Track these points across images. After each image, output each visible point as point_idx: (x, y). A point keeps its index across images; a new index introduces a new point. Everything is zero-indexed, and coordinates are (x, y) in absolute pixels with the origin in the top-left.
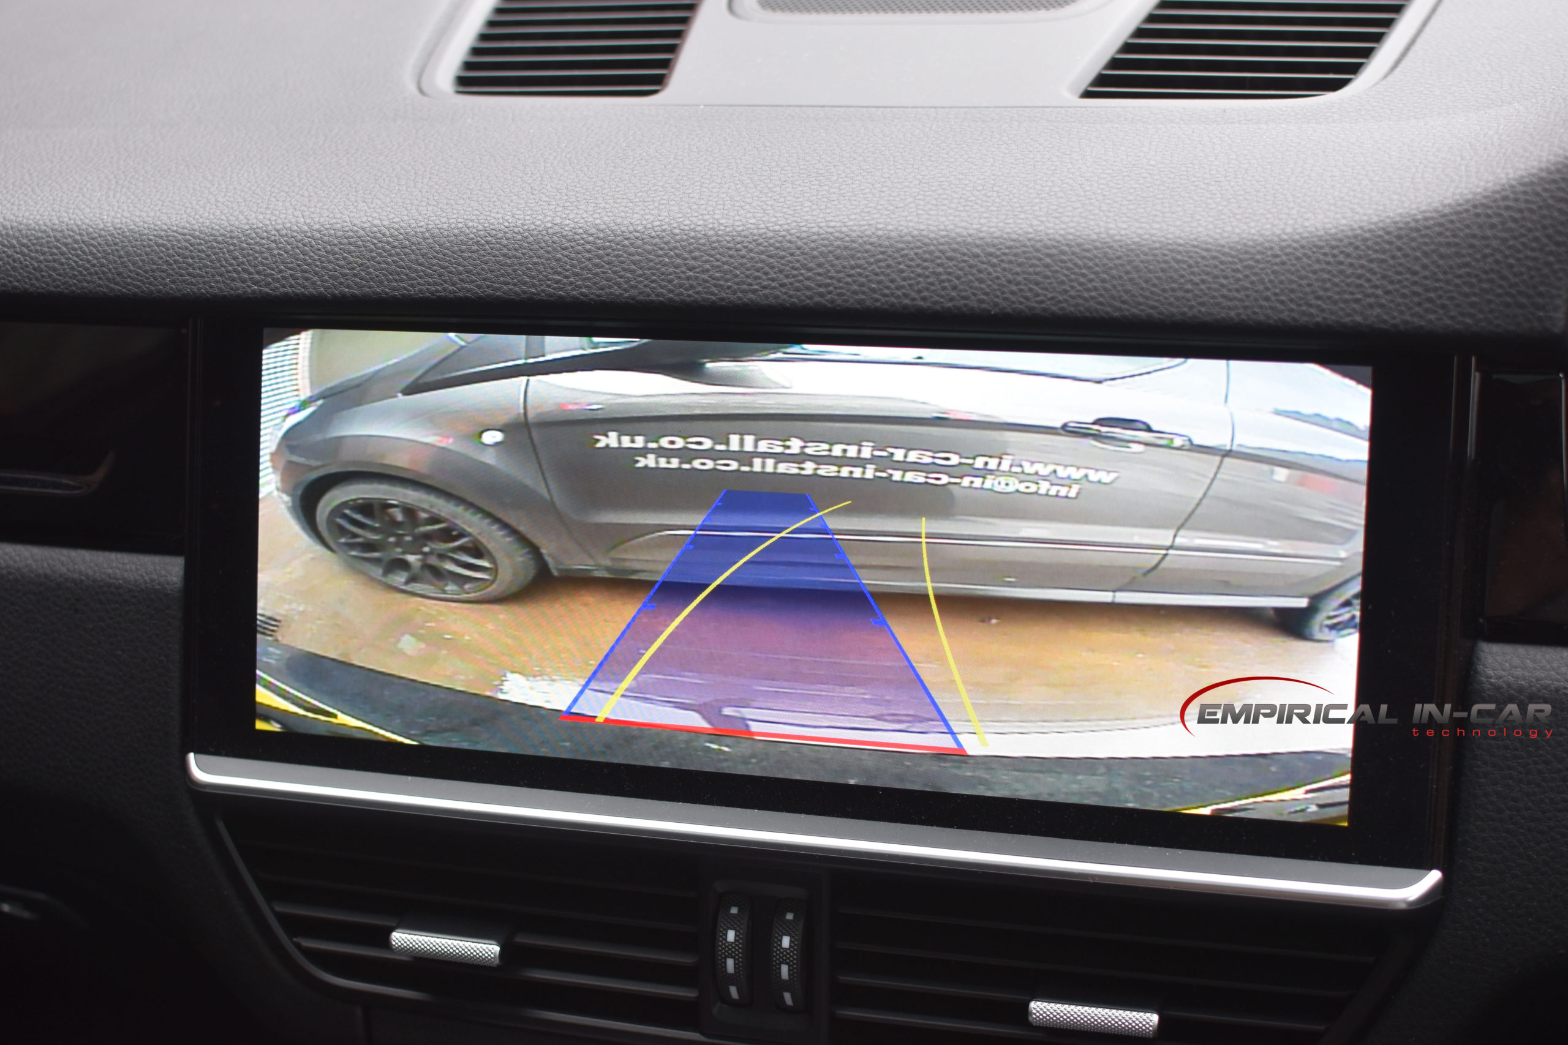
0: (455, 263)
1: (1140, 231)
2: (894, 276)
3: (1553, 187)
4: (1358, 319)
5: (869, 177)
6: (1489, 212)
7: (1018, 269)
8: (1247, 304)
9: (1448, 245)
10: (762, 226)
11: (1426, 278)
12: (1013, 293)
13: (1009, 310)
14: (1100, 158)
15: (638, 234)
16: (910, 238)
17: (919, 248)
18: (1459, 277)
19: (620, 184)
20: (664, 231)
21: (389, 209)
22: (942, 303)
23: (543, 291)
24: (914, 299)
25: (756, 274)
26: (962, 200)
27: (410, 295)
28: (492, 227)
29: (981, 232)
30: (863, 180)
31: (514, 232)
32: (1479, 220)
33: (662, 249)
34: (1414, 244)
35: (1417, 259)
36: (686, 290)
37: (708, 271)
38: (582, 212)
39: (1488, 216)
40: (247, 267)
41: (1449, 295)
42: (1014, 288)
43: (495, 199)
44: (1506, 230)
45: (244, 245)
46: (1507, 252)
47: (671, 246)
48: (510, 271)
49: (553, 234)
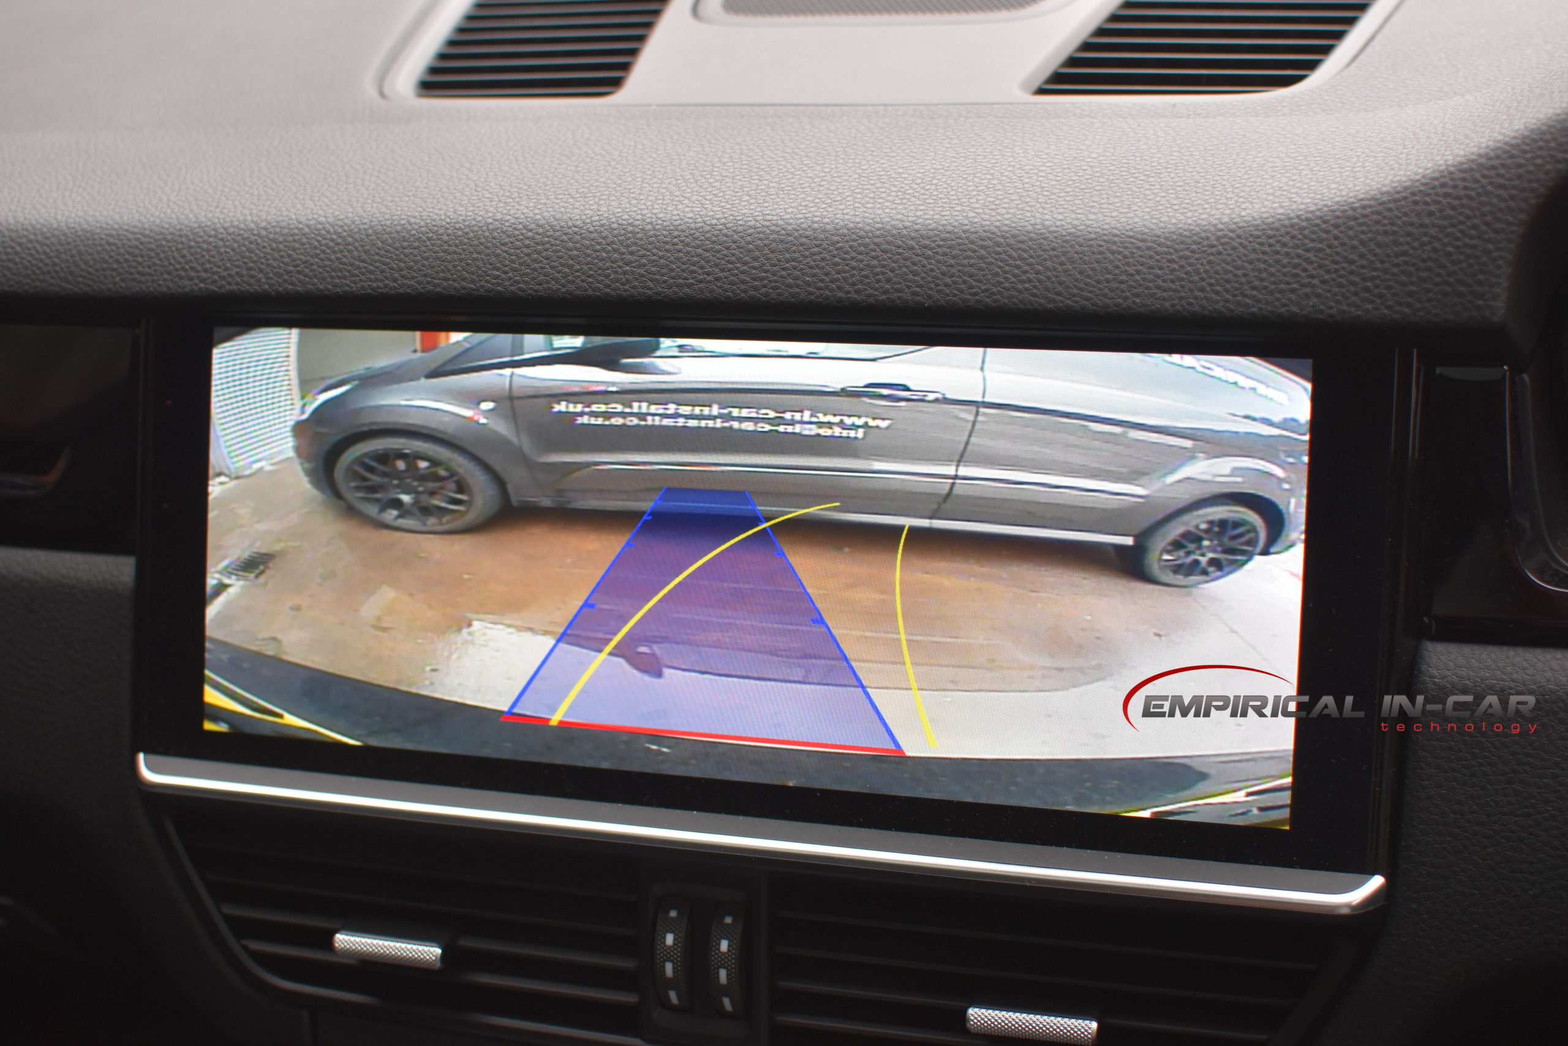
0: (397, 260)
1: (1075, 222)
2: (828, 269)
3: (1492, 173)
4: (1295, 309)
5: (810, 171)
6: (1427, 199)
7: (952, 261)
8: (1182, 294)
9: (1386, 233)
10: (700, 220)
11: (1363, 267)
12: (946, 285)
13: (943, 302)
14: (1042, 151)
15: (577, 229)
16: (846, 231)
17: (855, 240)
18: (1396, 265)
19: (563, 181)
20: (603, 225)
21: (335, 207)
22: (876, 295)
23: (482, 287)
24: (848, 292)
25: (692, 268)
26: (899, 194)
27: (353, 292)
28: (434, 223)
29: (917, 224)
30: (804, 175)
31: (455, 229)
32: (1417, 208)
33: (599, 244)
34: (1351, 233)
35: (1354, 248)
36: (623, 284)
37: (644, 265)
38: (523, 207)
39: (1426, 203)
40: (195, 265)
41: (1387, 284)
42: (948, 280)
43: (439, 196)
44: (1444, 218)
45: (193, 244)
46: (1446, 240)
47: (609, 240)
48: (450, 267)
49: (494, 230)
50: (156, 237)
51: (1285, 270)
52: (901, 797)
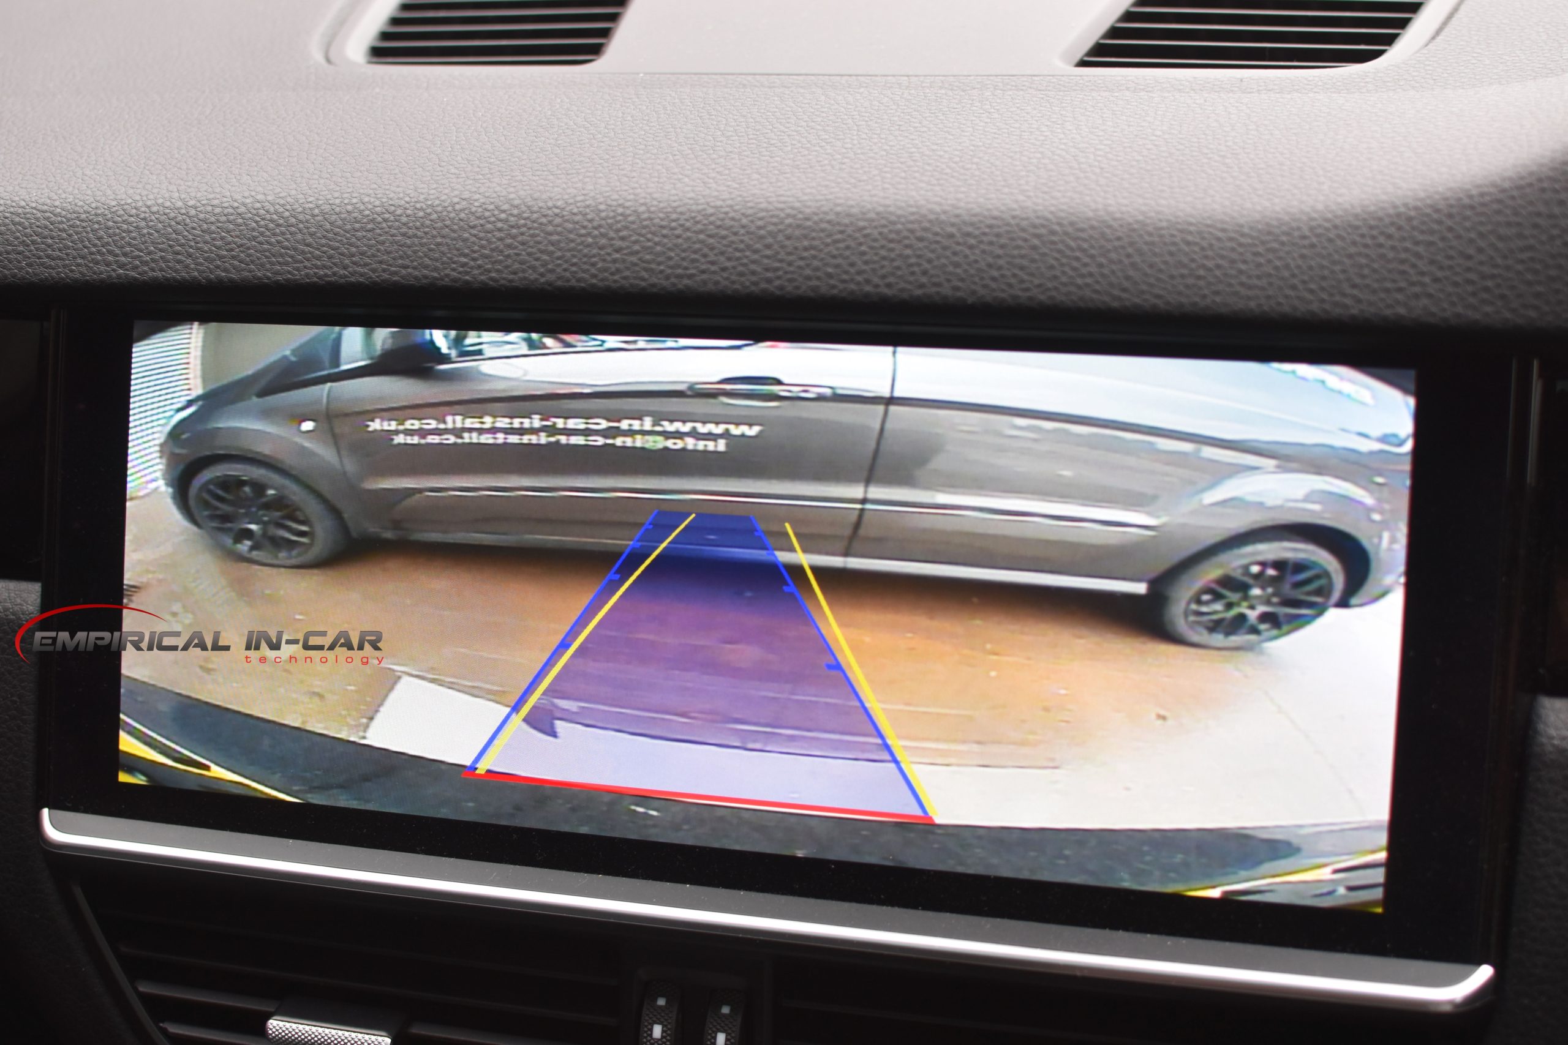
0: (347, 244)
1: (1144, 208)
2: (854, 258)
4: (1402, 311)
5: (828, 147)
6: (1557, 186)
7: (1000, 252)
8: (1270, 293)
9: (1509, 224)
10: (703, 201)
11: (1481, 263)
12: (994, 279)
13: (989, 299)
14: (1098, 128)
15: (558, 211)
16: (874, 216)
17: (884, 226)
18: (1522, 261)
19: (541, 155)
20: (588, 206)
21: (275, 183)
22: (910, 290)
23: (447, 275)
24: (877, 286)
25: (694, 256)
26: (935, 173)
27: (296, 280)
28: (391, 202)
29: (958, 208)
30: (822, 151)
31: (416, 209)
32: (1545, 196)
33: (584, 227)
34: (1468, 224)
35: (1471, 241)
36: (612, 274)
37: (637, 252)
38: (495, 185)
39: (1556, 191)
40: (113, 248)
41: (1509, 283)
42: (995, 273)
43: (397, 171)
45: (110, 224)
47: (595, 224)
48: (409, 253)
49: (461, 210)
50: (69, 216)
52: (929, 871)
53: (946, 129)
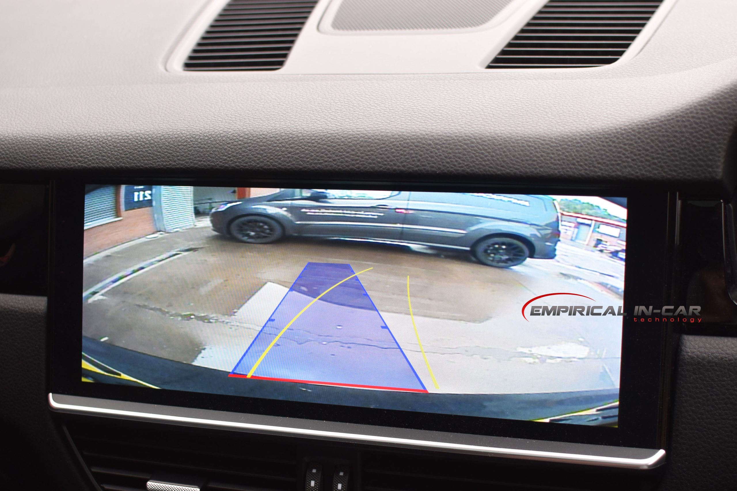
0: (175, 151)
1: (511, 131)
2: (389, 155)
3: (715, 106)
4: (619, 173)
5: (378, 107)
6: (684, 119)
7: (450, 151)
8: (564, 166)
9: (664, 136)
10: (325, 131)
11: (652, 152)
12: (448, 163)
13: (446, 171)
14: (492, 96)
15: (264, 136)
16: (397, 136)
17: (402, 141)
18: (669, 152)
19: (257, 112)
20: (277, 134)
21: (145, 125)
22: (413, 168)
23: (218, 164)
24: (399, 166)
25: (322, 155)
26: (423, 118)
27: (154, 167)
28: (194, 133)
29: (432, 133)
30: (376, 109)
31: (204, 136)
32: (679, 123)
33: (276, 143)
34: (646, 136)
35: (648, 143)
36: (288, 163)
37: (298, 153)
38: (238, 125)
39: (683, 121)
40: (76, 154)
41: (664, 161)
42: (448, 160)
43: (196, 120)
44: (693, 128)
45: (75, 144)
46: (693, 139)
47: (280, 141)
48: (202, 155)
49: (223, 136)
50: (57, 140)
51: (614, 154)
52: (426, 413)
53: (428, 98)
